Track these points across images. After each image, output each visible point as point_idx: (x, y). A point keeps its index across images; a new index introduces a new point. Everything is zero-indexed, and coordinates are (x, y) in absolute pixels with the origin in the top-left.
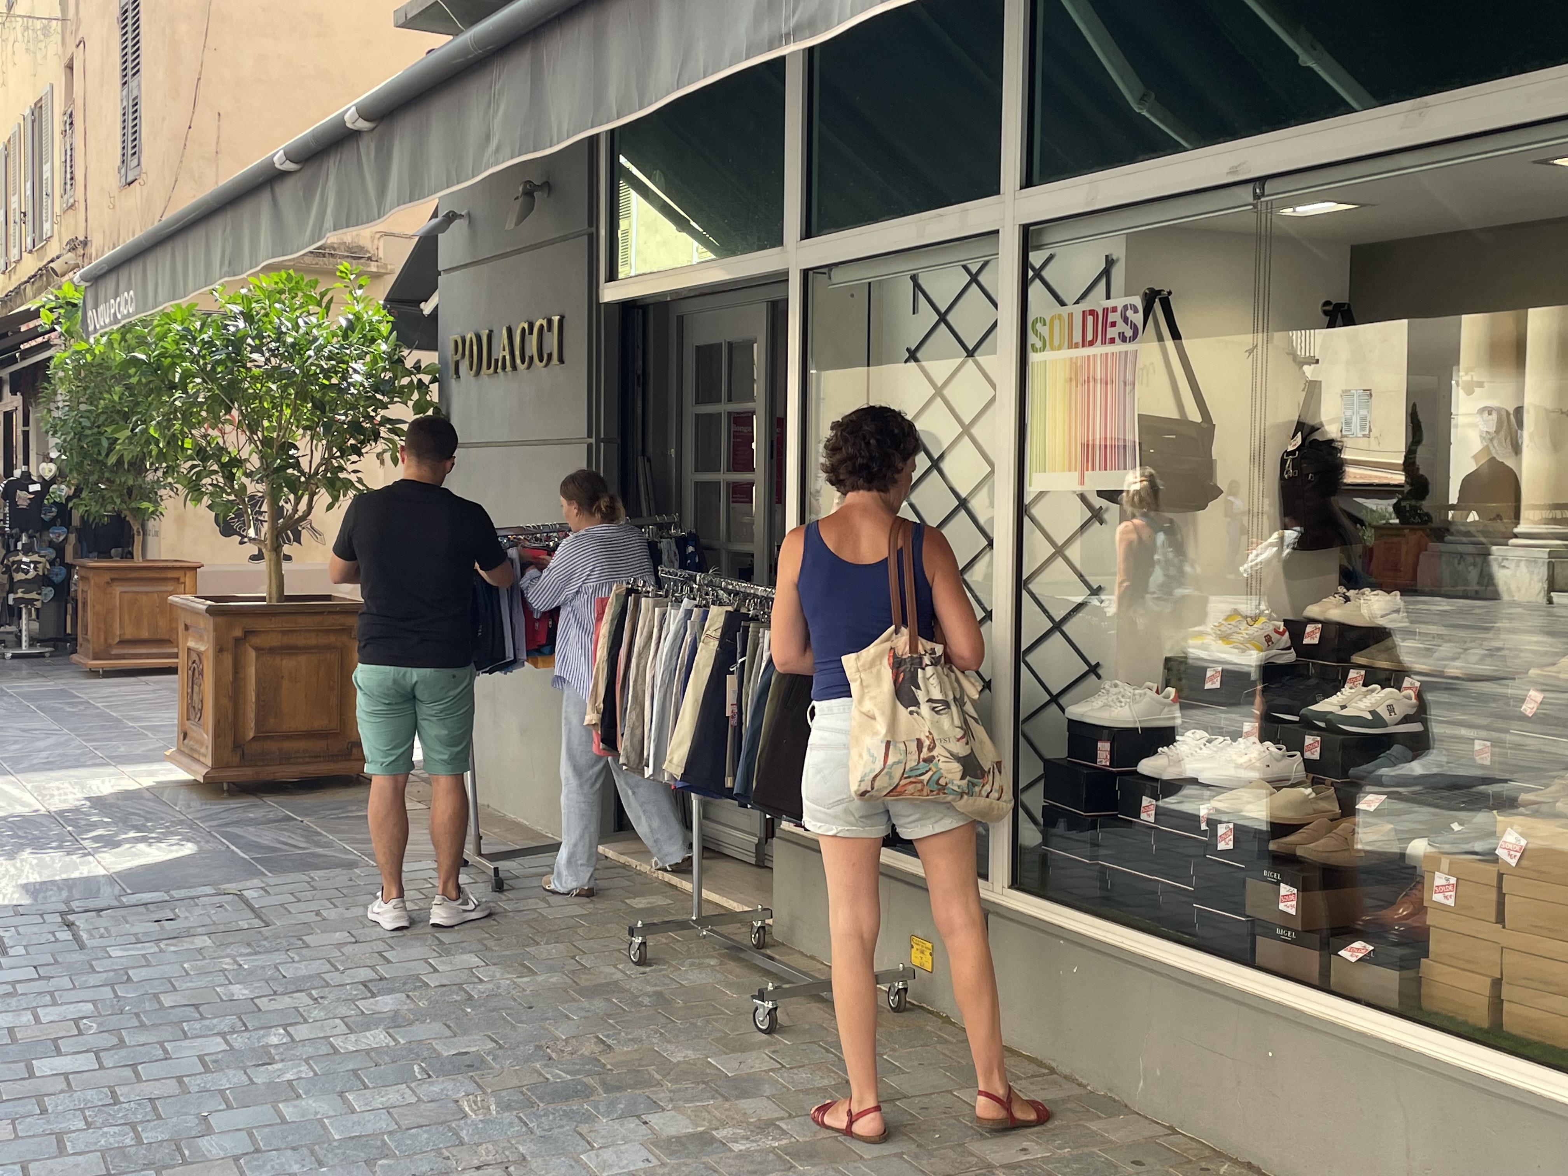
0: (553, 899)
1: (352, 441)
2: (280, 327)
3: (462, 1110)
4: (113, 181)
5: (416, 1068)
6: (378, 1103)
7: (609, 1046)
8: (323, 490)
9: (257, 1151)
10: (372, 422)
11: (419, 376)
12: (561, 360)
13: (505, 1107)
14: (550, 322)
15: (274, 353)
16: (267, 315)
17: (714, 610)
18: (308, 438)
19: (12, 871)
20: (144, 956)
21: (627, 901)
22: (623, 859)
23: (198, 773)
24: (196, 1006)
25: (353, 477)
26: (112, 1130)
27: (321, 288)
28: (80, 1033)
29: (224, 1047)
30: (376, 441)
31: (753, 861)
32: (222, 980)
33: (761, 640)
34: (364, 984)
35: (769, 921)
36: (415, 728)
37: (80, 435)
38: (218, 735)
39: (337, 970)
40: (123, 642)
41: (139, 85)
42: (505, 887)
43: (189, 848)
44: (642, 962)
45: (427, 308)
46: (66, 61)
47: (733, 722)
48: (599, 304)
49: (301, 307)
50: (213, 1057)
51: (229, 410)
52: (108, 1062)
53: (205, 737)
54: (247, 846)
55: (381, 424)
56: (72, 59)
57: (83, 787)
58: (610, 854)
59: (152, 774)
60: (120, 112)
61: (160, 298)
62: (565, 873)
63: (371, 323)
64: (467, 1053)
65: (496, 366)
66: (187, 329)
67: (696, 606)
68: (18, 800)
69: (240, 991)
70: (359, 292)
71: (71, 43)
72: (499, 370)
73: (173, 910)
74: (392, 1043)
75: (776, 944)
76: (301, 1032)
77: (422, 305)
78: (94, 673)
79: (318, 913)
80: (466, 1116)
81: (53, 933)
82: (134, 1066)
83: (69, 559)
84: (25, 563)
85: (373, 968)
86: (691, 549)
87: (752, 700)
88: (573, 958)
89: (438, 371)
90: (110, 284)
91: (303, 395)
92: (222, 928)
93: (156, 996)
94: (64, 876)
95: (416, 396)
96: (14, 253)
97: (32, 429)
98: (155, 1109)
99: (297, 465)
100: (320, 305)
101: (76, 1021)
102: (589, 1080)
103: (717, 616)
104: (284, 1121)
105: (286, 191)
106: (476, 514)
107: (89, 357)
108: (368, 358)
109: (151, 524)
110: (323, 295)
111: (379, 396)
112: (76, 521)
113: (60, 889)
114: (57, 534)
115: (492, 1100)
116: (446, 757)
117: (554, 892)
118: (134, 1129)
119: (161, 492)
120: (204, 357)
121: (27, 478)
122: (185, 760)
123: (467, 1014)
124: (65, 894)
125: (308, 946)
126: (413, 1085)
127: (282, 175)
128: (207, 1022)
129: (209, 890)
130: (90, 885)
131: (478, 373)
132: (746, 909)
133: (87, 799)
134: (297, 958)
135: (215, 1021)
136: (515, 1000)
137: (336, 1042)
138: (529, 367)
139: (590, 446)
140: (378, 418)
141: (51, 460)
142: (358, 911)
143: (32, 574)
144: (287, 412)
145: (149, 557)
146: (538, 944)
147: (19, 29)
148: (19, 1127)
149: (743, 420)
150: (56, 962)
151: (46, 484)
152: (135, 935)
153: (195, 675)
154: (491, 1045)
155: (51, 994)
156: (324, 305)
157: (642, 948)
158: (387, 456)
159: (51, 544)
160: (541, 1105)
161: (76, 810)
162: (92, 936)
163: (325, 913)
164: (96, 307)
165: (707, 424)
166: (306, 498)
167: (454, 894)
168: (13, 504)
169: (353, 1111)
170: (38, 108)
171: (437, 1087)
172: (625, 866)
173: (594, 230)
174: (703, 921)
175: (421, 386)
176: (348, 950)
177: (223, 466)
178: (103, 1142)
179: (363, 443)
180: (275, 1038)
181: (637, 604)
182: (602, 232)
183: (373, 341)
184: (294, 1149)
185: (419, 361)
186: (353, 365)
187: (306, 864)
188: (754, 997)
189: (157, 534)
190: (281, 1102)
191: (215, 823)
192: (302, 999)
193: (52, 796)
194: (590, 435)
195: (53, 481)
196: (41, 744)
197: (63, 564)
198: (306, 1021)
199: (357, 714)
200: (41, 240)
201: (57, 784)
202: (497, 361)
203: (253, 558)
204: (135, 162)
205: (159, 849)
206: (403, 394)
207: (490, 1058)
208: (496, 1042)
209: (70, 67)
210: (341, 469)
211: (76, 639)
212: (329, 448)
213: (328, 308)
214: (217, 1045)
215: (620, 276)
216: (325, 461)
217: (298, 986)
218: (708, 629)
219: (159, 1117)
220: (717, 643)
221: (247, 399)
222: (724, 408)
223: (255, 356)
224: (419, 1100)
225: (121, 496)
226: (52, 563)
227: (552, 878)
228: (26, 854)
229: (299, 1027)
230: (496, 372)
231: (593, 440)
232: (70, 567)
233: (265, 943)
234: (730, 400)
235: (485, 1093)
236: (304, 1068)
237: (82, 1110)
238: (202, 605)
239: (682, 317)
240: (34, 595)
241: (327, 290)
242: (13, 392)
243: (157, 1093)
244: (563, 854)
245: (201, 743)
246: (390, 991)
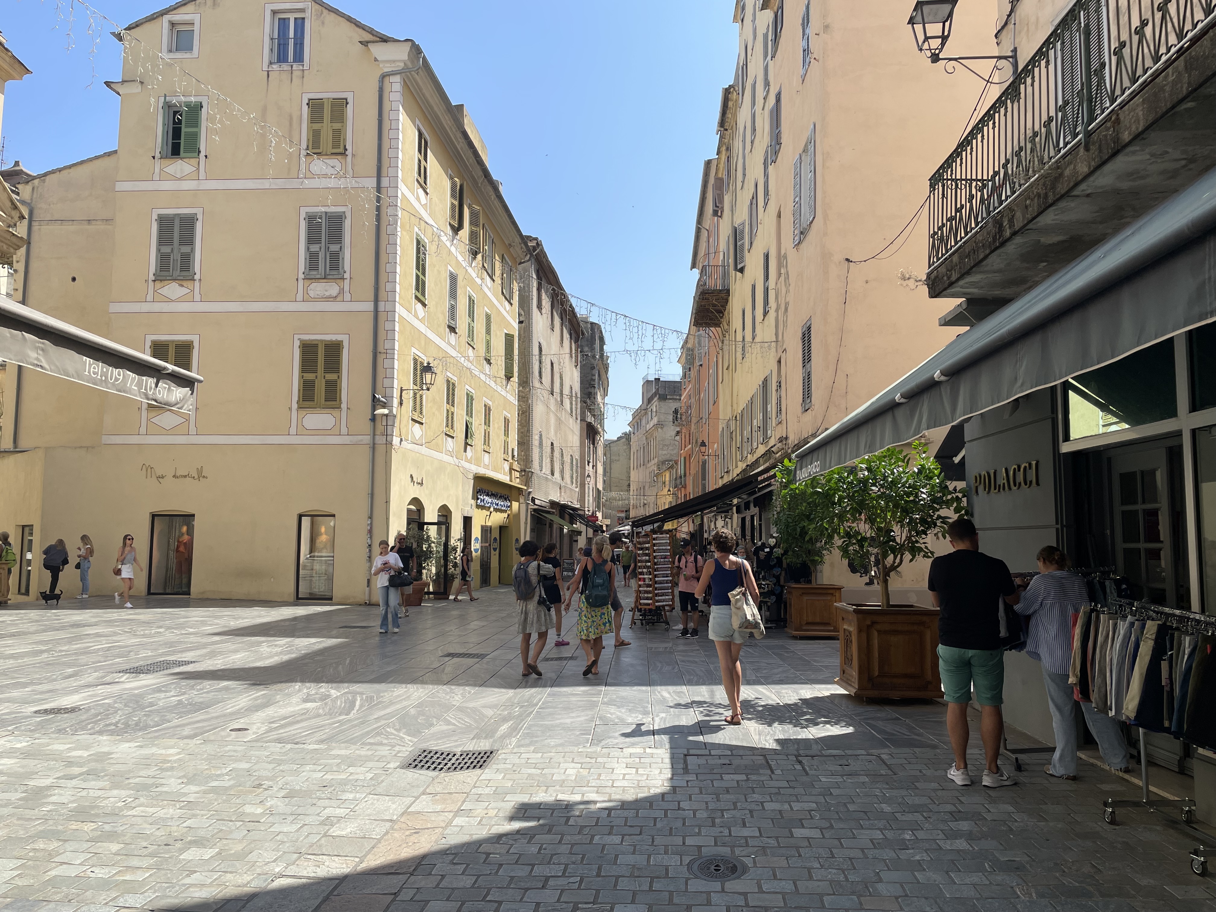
0: (1053, 780)
1: (922, 528)
2: (884, 474)
3: (1016, 893)
4: (799, 409)
5: (986, 864)
6: (968, 881)
7: (1099, 869)
8: (907, 553)
9: (906, 896)
10: (932, 518)
11: (957, 494)
12: (1038, 484)
13: (1041, 895)
14: (1030, 464)
15: (882, 486)
16: (878, 468)
17: (1149, 623)
18: (899, 527)
19: (772, 732)
20: (836, 782)
21: (1098, 786)
22: (1092, 761)
23: (853, 692)
24: (865, 812)
25: (923, 546)
26: (834, 871)
27: (904, 454)
28: (812, 818)
29: (881, 836)
30: (934, 528)
31: (1177, 770)
32: (877, 801)
33: (1183, 642)
34: (951, 813)
35: (1194, 808)
36: (970, 677)
37: (787, 526)
38: (860, 673)
39: (935, 803)
40: (808, 623)
41: (811, 366)
42: (1022, 769)
43: (850, 730)
44: (1113, 822)
45: (957, 460)
46: (777, 359)
47: (1166, 689)
48: (1059, 454)
49: (895, 463)
50: (878, 841)
51: (860, 514)
52: (827, 835)
53: (854, 673)
54: (880, 731)
55: (937, 519)
56: (780, 358)
57: (797, 694)
58: (1083, 756)
59: (828, 690)
60: (802, 379)
61: (832, 464)
62: (1057, 765)
63: (929, 469)
64: (1014, 861)
65: (999, 488)
66: (841, 477)
67: (1137, 620)
68: (769, 698)
69: (886, 808)
70: (924, 455)
71: (780, 351)
72: (1001, 489)
73: (847, 761)
74: (971, 849)
75: (1198, 822)
76: (921, 835)
77: (954, 458)
78: (795, 638)
79: (920, 771)
80: (1018, 897)
81: (793, 765)
82: (839, 839)
83: (782, 582)
84: (764, 585)
85: (954, 805)
86: (1124, 586)
87: (1179, 676)
88: (1069, 814)
89: (967, 492)
90: (809, 458)
91: (896, 506)
92: (872, 773)
93: (845, 804)
94: (795, 737)
95: (955, 505)
96: (755, 445)
97: (763, 523)
98: (852, 864)
99: (894, 540)
100: (903, 461)
101: (810, 811)
102: (1091, 889)
103: (1151, 627)
104: (918, 882)
105: (900, 413)
106: (999, 566)
107: (797, 491)
108: (928, 486)
109: (819, 567)
110: (905, 457)
111: (935, 506)
112: (785, 565)
113: (794, 744)
114: (777, 571)
115: (1033, 890)
116: (988, 696)
117: (1051, 775)
118: (844, 873)
119: (824, 552)
120: (849, 489)
121: (764, 545)
122: (844, 684)
123: (1011, 838)
124: (796, 746)
125: (918, 789)
126: (986, 874)
127: (899, 405)
128: (871, 822)
129: (863, 752)
130: (806, 742)
131: (989, 492)
132: (1176, 799)
133: (800, 699)
134: (913, 794)
135: (876, 822)
136: (1038, 834)
137: (941, 843)
138: (1019, 488)
139: (1057, 529)
140: (936, 516)
141: (774, 537)
142: (940, 773)
143: (766, 590)
144: (889, 515)
145: (818, 583)
146: (1047, 804)
147: (759, 348)
148: (790, 862)
149: (1153, 514)
150: (796, 780)
151: (772, 548)
152: (831, 771)
153: (848, 643)
154: (1028, 859)
155: (796, 796)
156: (906, 460)
157: (1113, 815)
158: (940, 535)
159: (774, 576)
160: (1063, 898)
161: (795, 704)
162: (811, 769)
163: (924, 772)
164: (801, 469)
165: (1129, 518)
166: (899, 556)
167: (995, 770)
168: (758, 558)
169: (955, 883)
170: (765, 381)
171: (999, 877)
172: (1092, 765)
173: (1055, 416)
174: (1150, 803)
175: (958, 499)
176: (939, 793)
177: (858, 541)
178: (830, 876)
179: (927, 528)
180: (908, 836)
181: (1098, 618)
182: (1060, 416)
183: (931, 478)
184: (926, 898)
185: (955, 487)
186: (921, 490)
187: (911, 744)
188: (1191, 853)
189: (821, 572)
190: (916, 871)
191: (863, 717)
192: (918, 817)
193: (784, 697)
194: (1057, 523)
195: (775, 546)
196: (776, 671)
197: (779, 585)
198: (922, 829)
199: (940, 669)
200: (767, 438)
201: (786, 691)
202: (1000, 486)
203: (867, 584)
204: (809, 401)
205: (837, 728)
206: (948, 504)
207: (1028, 866)
208: (1029, 856)
209: (779, 362)
210: (917, 542)
211: (786, 621)
212: (910, 531)
213: (908, 462)
214: (878, 835)
215: (1071, 439)
216: (909, 538)
217: (916, 809)
218: (1146, 634)
219: (855, 868)
220: (1153, 642)
221: (869, 508)
222: (1140, 507)
223: (873, 488)
224: (991, 883)
225: (806, 554)
226: (775, 585)
227: (1050, 767)
228: (776, 724)
229: (919, 832)
230: (999, 491)
231: (1059, 526)
232: (782, 587)
233: (895, 784)
234: (1144, 502)
235: (1027, 885)
236: (925, 854)
237: (818, 858)
238: (851, 608)
239: (1110, 458)
240: (767, 600)
241: (907, 455)
242: (755, 507)
243: (852, 856)
244: (1057, 755)
245: (852, 676)
246: (966, 819)
